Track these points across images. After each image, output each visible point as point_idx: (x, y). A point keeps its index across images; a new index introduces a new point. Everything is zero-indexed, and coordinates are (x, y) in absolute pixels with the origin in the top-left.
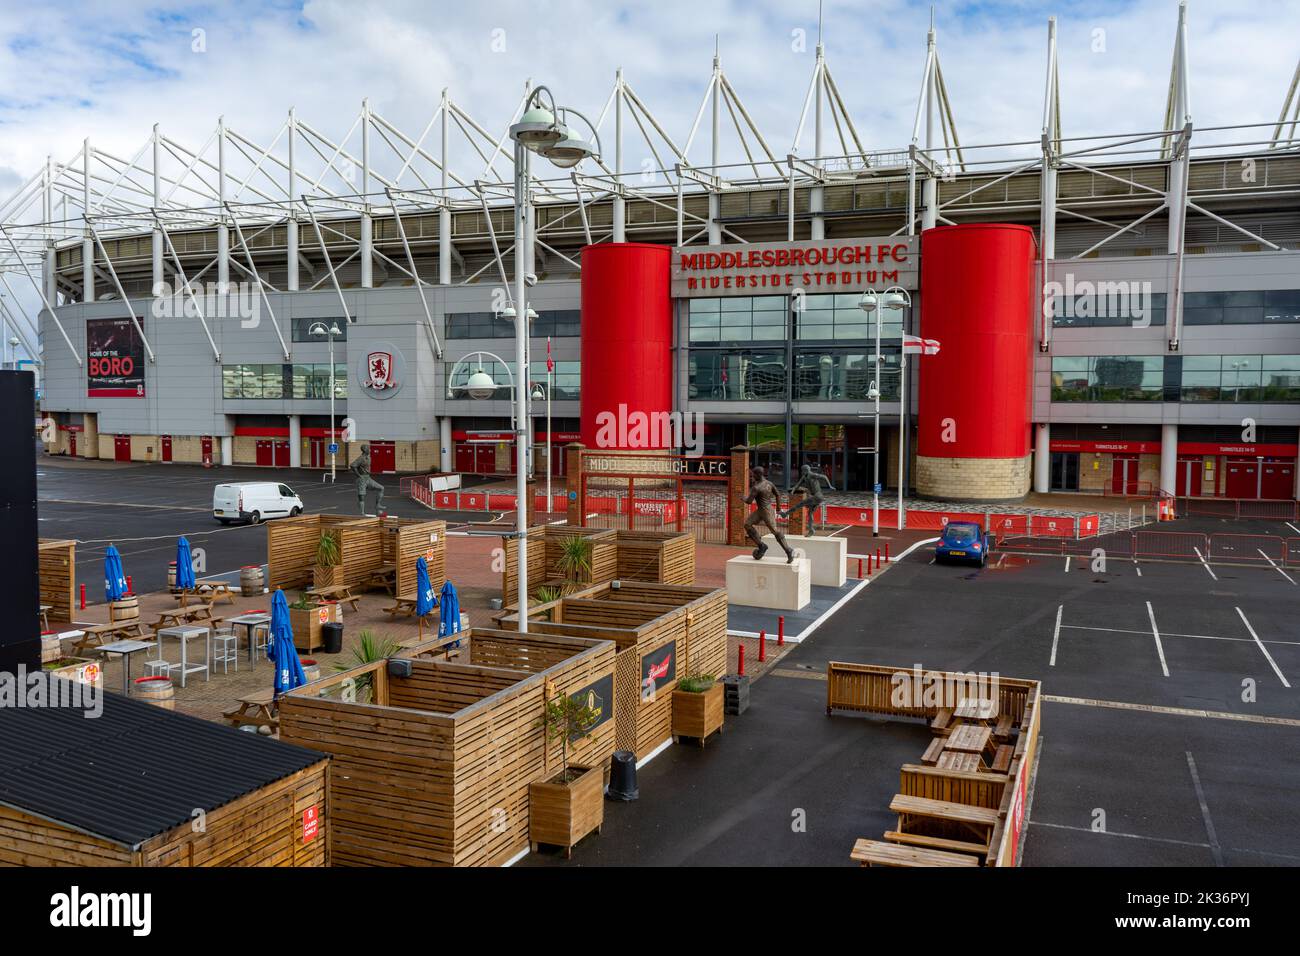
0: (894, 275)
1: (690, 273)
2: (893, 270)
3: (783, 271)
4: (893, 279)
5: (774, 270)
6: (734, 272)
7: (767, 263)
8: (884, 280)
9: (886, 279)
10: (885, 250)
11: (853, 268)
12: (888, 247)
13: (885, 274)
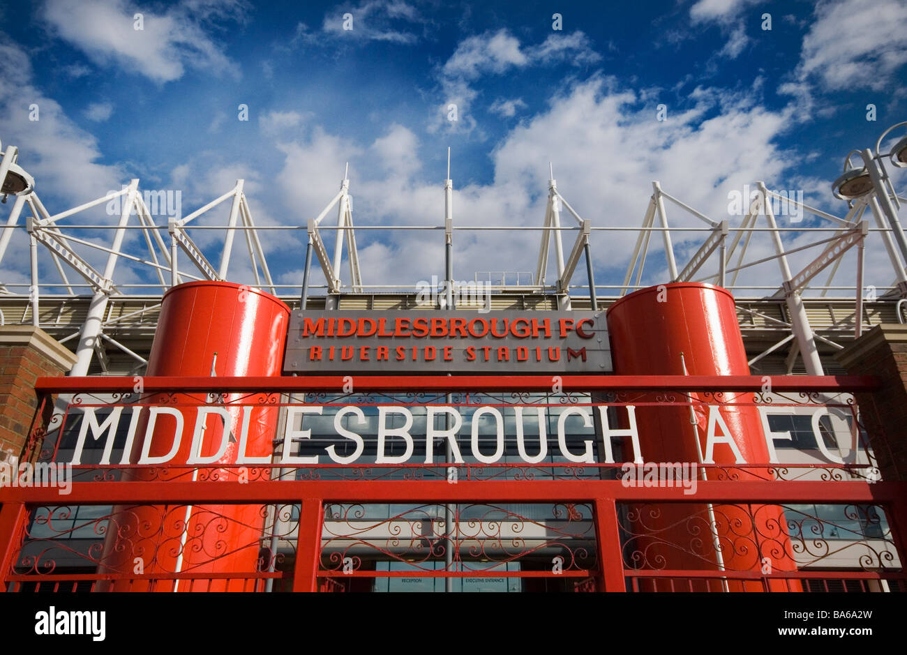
0: (583, 353)
1: (313, 342)
2: (580, 348)
3: (438, 345)
4: (580, 357)
5: (428, 343)
6: (375, 343)
7: (417, 334)
8: (569, 361)
9: (572, 358)
10: (568, 326)
11: (528, 345)
12: (570, 322)
13: (572, 354)
